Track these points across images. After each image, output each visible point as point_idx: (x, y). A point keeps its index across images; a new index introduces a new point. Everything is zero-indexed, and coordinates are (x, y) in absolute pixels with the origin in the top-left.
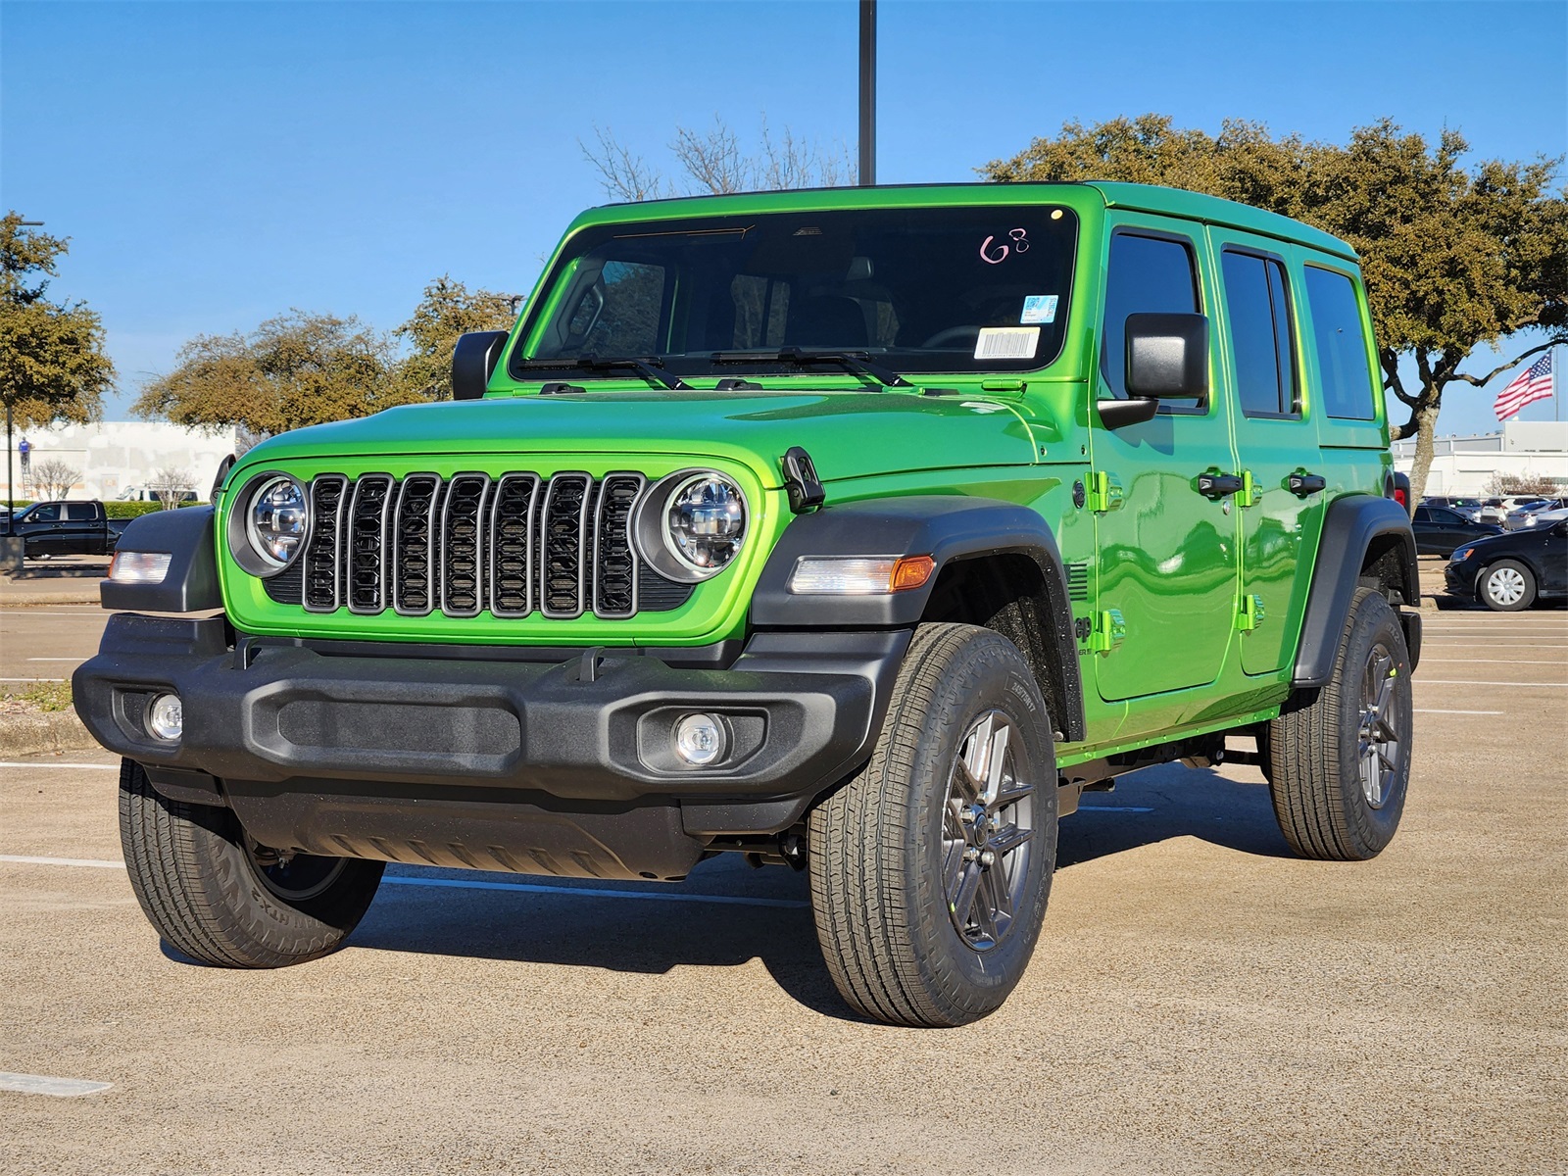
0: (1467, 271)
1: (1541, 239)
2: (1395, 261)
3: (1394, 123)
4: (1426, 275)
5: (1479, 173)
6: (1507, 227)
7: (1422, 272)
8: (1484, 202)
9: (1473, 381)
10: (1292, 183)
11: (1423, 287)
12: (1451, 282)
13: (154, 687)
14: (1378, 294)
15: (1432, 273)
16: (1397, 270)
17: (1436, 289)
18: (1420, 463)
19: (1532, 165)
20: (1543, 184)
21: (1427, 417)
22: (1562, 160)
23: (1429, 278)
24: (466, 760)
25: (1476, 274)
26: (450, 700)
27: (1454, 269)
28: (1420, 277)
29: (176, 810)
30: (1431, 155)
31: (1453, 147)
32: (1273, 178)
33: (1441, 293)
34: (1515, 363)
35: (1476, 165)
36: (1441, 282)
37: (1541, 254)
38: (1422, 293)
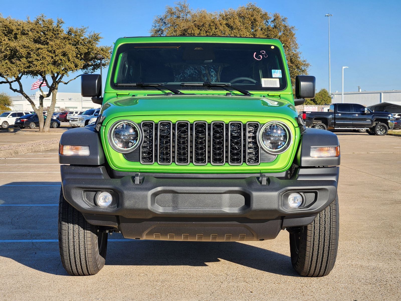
0: (68, 55)
1: (85, 47)
2: (50, 52)
3: (44, 15)
4: (58, 55)
5: (68, 30)
6: (76, 44)
7: (57, 54)
8: (70, 37)
9: (65, 83)
10: (18, 29)
11: (57, 58)
12: (63, 57)
13: (100, 190)
14: (46, 60)
15: (59, 55)
16: (50, 54)
17: (60, 59)
18: (53, 104)
19: (81, 29)
20: (84, 33)
21: (55, 92)
22: (88, 28)
23: (58, 56)
24: (227, 210)
25: (70, 56)
26: (222, 192)
27: (64, 54)
28: (56, 56)
29: (86, 228)
30: (55, 25)
31: (60, 22)
32: (14, 28)
33: (61, 60)
34: (75, 78)
35: (67, 28)
36: (61, 57)
37: (85, 51)
38: (57, 60)
